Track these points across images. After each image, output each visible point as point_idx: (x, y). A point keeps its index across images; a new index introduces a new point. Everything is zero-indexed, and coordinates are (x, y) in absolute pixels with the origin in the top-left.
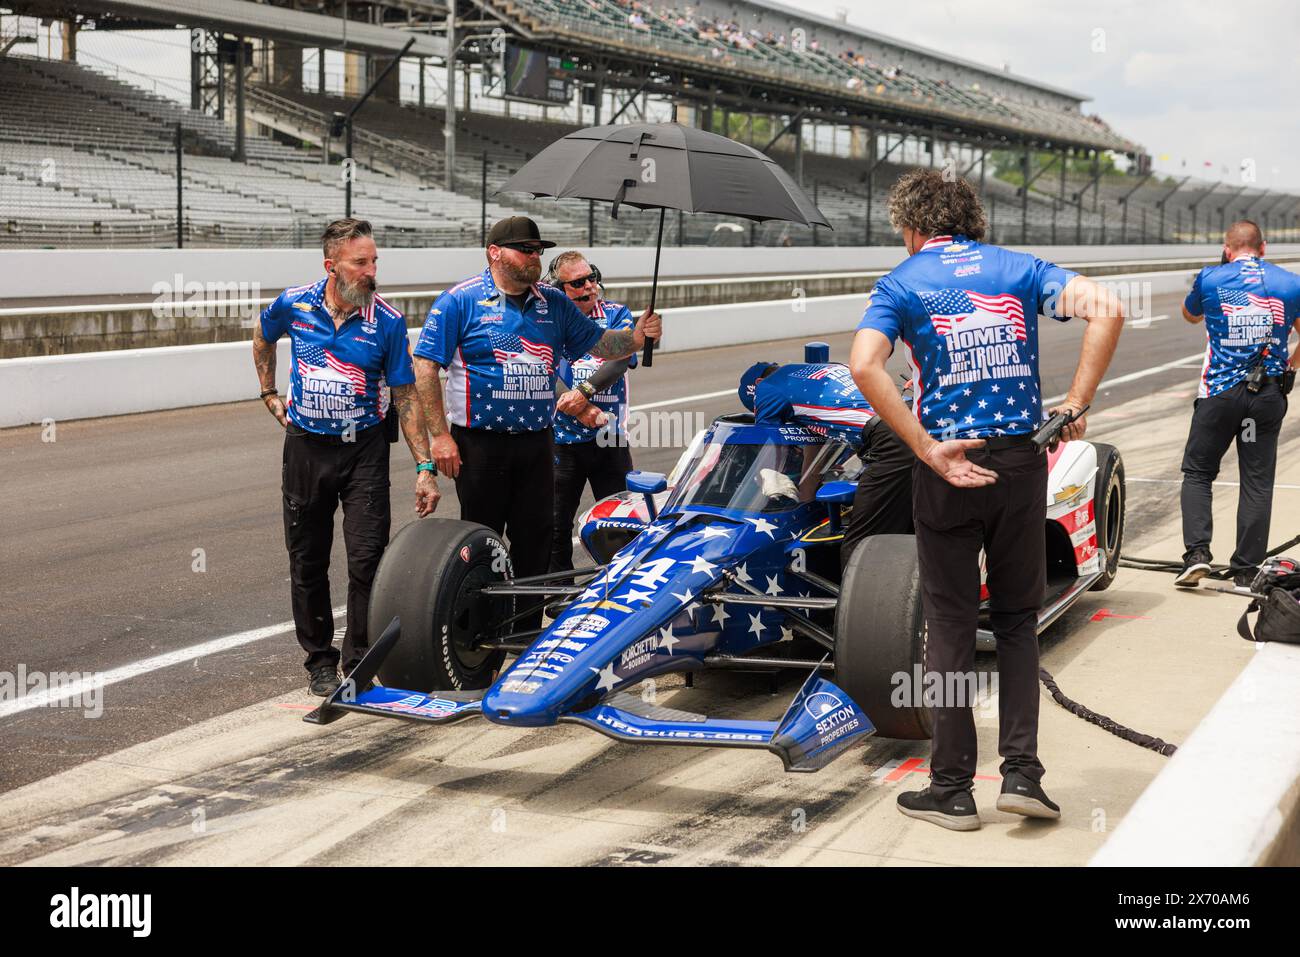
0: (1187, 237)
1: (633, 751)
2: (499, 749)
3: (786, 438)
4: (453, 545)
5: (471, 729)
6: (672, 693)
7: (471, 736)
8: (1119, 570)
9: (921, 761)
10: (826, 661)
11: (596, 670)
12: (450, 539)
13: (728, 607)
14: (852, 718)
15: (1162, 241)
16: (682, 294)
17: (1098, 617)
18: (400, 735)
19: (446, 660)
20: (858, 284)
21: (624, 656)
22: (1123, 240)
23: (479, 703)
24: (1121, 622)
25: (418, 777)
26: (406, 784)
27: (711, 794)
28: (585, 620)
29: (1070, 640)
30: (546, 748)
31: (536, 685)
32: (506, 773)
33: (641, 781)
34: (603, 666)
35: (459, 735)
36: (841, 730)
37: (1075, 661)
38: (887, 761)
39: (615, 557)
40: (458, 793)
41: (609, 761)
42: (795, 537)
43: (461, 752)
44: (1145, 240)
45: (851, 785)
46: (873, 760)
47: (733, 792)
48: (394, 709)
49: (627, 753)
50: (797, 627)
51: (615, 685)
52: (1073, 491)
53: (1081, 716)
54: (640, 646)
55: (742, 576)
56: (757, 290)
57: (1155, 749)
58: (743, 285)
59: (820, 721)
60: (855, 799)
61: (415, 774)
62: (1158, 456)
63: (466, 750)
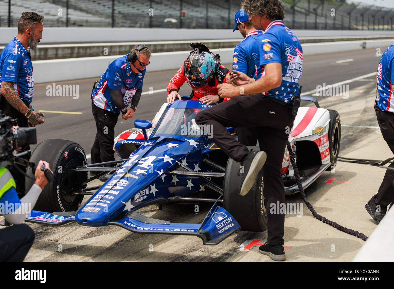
0: (360, 27)
1: (138, 237)
2: (82, 236)
3: (202, 106)
4: (61, 151)
5: (69, 228)
6: (154, 213)
7: (69, 231)
8: (338, 162)
9: (259, 240)
10: (220, 199)
11: (124, 203)
12: (60, 149)
13: (178, 176)
14: (231, 222)
15: (350, 29)
16: (152, 48)
17: (330, 182)
18: (39, 231)
19: (59, 200)
20: (226, 45)
21: (135, 197)
22: (334, 28)
23: (74, 217)
24: (339, 184)
25: (47, 248)
26: (42, 251)
27: (172, 254)
28: (119, 181)
29: (318, 191)
30: (101, 236)
31: (98, 209)
32: (85, 246)
33: (142, 249)
34: (127, 201)
35: (64, 231)
36: (227, 227)
37: (321, 199)
38: (245, 241)
39: (131, 155)
40: (65, 255)
41: (129, 241)
42: (206, 147)
43: (65, 238)
44: (343, 28)
45: (230, 250)
46: (239, 240)
47: (181, 254)
48: (37, 219)
49: (135, 238)
50: (207, 185)
51: (132, 209)
52: (320, 129)
53: (324, 222)
54: (142, 193)
55: (184, 163)
56: (183, 47)
57: (355, 236)
58: (177, 44)
59: (218, 224)
60: (232, 256)
61: (46, 247)
62: (351, 116)
63: (68, 237)
